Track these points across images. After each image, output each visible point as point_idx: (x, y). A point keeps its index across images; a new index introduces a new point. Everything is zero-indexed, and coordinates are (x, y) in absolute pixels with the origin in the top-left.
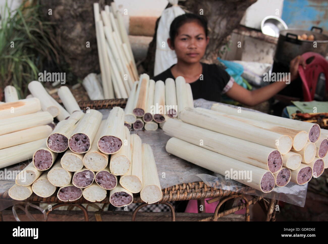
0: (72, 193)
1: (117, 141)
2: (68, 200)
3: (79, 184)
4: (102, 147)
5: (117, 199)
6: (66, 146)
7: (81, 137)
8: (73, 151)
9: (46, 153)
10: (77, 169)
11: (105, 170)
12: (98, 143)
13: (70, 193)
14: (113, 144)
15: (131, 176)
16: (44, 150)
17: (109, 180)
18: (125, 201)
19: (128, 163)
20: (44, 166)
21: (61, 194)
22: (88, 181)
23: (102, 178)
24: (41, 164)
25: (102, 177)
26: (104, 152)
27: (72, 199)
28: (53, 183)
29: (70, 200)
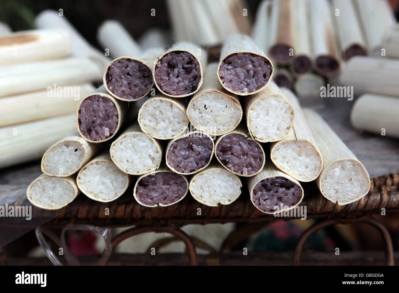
0: (164, 187)
1: (260, 65)
2: (158, 204)
3: (181, 165)
4: (227, 79)
5: (267, 195)
6: (146, 86)
7: (180, 58)
8: (165, 92)
9: (104, 102)
10: (174, 134)
11: (236, 132)
12: (218, 71)
13: (161, 188)
14: (252, 72)
15: (296, 141)
16: (99, 97)
17: (247, 154)
18: (285, 198)
19: (288, 111)
20: (100, 132)
21: (141, 190)
22: (201, 159)
23: (230, 150)
24: (94, 127)
25: (230, 147)
26: (233, 90)
27: (165, 202)
28: (123, 167)
29: (161, 205)
